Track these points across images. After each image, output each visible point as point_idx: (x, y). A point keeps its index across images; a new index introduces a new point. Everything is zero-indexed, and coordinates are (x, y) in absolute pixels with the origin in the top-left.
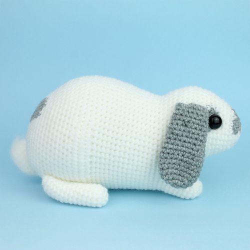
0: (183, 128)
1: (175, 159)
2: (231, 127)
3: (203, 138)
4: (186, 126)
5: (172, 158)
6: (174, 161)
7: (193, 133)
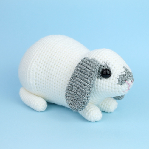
0: (80, 73)
1: (73, 91)
2: (117, 80)
3: (90, 81)
4: (82, 72)
5: (72, 91)
6: (72, 93)
7: (85, 77)
